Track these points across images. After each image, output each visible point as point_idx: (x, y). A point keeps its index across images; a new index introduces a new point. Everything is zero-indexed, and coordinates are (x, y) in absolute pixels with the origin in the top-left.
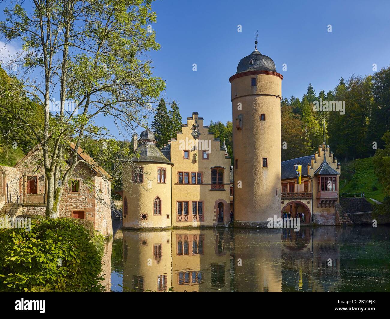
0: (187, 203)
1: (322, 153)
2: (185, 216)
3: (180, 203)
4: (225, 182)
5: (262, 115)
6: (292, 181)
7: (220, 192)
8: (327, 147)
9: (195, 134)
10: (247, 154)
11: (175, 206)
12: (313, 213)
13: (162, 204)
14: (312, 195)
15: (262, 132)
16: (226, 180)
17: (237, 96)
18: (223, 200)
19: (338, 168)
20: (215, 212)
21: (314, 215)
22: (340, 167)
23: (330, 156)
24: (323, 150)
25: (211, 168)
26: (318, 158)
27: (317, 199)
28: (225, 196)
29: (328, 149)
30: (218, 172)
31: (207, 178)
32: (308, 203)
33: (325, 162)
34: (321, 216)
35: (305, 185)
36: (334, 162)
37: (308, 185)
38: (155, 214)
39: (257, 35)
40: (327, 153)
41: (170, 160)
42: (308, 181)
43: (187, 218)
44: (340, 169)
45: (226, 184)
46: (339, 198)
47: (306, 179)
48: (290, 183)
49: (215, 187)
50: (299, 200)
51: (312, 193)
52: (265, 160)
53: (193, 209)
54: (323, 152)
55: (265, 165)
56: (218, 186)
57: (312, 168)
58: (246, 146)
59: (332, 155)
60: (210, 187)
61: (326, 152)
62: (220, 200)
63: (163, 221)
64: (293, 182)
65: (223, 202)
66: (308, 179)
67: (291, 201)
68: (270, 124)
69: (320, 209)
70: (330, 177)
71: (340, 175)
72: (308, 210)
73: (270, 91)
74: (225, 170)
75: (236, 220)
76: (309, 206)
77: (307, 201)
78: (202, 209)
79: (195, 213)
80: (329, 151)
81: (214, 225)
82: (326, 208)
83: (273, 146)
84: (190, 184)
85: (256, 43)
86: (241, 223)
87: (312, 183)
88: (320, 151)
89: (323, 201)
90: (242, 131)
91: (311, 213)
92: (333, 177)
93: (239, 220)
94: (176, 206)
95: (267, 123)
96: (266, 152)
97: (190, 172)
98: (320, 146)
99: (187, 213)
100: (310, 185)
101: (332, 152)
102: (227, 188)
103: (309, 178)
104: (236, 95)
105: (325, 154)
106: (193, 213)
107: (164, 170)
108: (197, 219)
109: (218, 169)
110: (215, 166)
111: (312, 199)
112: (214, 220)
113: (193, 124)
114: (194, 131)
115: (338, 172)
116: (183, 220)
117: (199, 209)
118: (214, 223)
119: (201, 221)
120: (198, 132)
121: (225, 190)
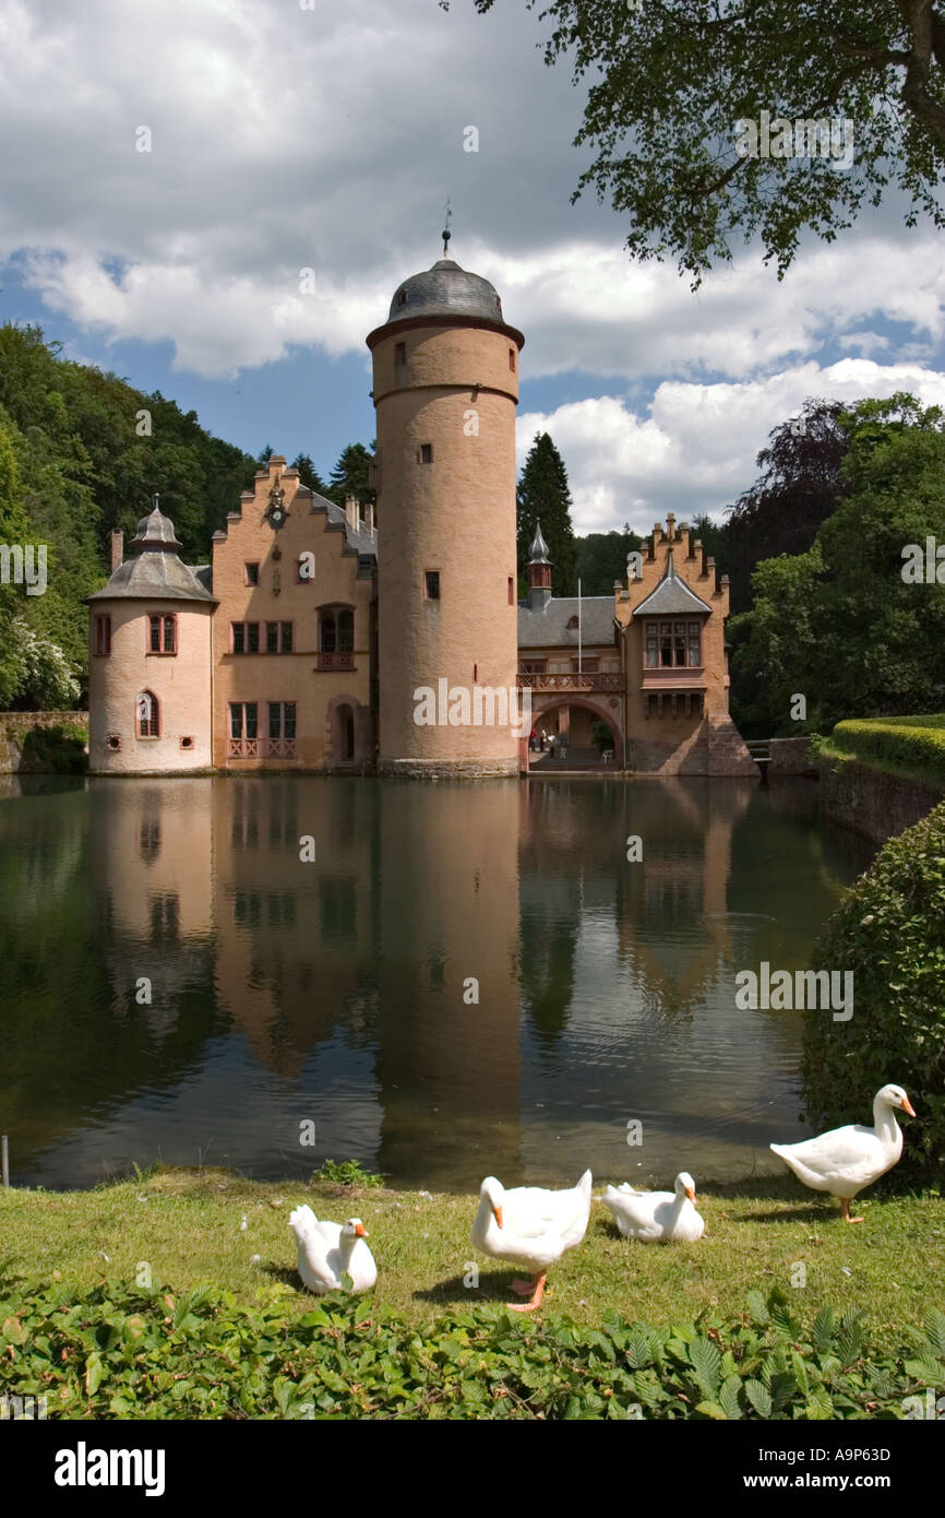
0: (252, 707)
2: (250, 741)
3: (235, 707)
4: (356, 648)
5: (423, 446)
7: (342, 676)
9: (275, 517)
11: (224, 716)
12: (630, 736)
13: (163, 708)
14: (627, 681)
15: (422, 499)
16: (360, 640)
18: (348, 696)
19: (718, 594)
20: (328, 731)
21: (633, 742)
22: (726, 592)
23: (692, 556)
25: (318, 609)
28: (354, 687)
29: (685, 535)
30: (336, 619)
31: (308, 636)
32: (614, 705)
33: (669, 574)
34: (656, 745)
36: (705, 574)
38: (143, 737)
39: (450, 213)
41: (211, 591)
43: (256, 747)
45: (359, 653)
49: (330, 661)
50: (582, 697)
51: (626, 675)
52: (433, 580)
53: (270, 723)
54: (666, 545)
55: (434, 592)
56: (336, 659)
57: (626, 597)
59: (699, 554)
60: (313, 663)
61: (675, 545)
62: (340, 697)
63: (165, 756)
65: (349, 702)
67: (554, 699)
68: (449, 472)
69: (655, 723)
73: (446, 374)
74: (356, 613)
76: (616, 716)
77: (611, 698)
78: (294, 723)
79: (274, 732)
80: (686, 541)
81: (325, 769)
83: (459, 538)
84: (263, 655)
85: (446, 236)
88: (657, 542)
89: (652, 696)
91: (623, 736)
92: (690, 623)
95: (438, 468)
96: (435, 555)
97: (261, 623)
99: (252, 733)
101: (698, 543)
102: (362, 663)
105: (670, 550)
106: (271, 733)
107: (171, 620)
108: (279, 751)
109: (336, 612)
110: (328, 601)
111: (624, 693)
112: (326, 754)
113: (269, 489)
114: (272, 510)
115: (721, 608)
116: (245, 752)
117: (286, 723)
118: (325, 763)
119: (290, 756)
120: (281, 509)
121: (356, 670)
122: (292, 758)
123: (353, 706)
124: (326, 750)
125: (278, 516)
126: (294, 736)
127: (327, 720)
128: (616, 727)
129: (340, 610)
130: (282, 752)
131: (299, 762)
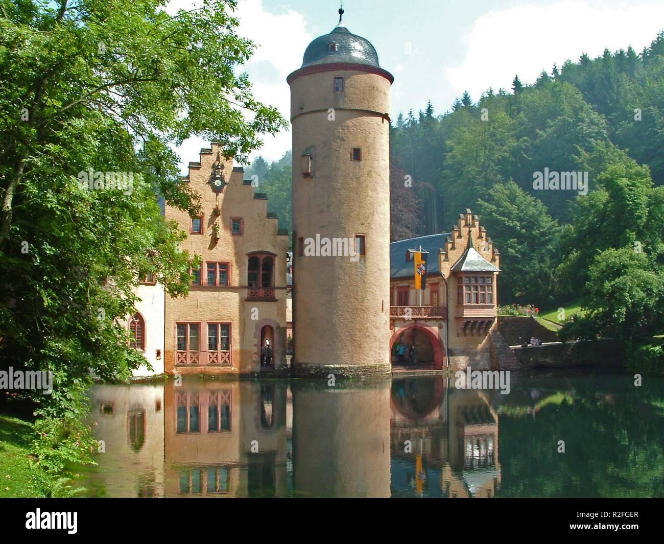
0: (196, 327)
1: (465, 231)
2: (193, 353)
3: (181, 327)
4: (276, 284)
5: (355, 150)
6: (405, 284)
7: (266, 304)
8: (473, 218)
9: (216, 183)
10: (323, 227)
11: (172, 333)
13: (147, 327)
14: (447, 312)
16: (280, 279)
17: (304, 111)
18: (270, 320)
19: (493, 260)
20: (255, 345)
21: (450, 350)
22: (497, 258)
24: (466, 225)
25: (248, 255)
26: (457, 241)
27: (457, 318)
28: (275, 313)
29: (477, 223)
30: (261, 262)
31: (240, 275)
32: (441, 328)
33: (470, 247)
34: (462, 353)
35: (432, 292)
36: (487, 248)
37: (437, 292)
40: (475, 231)
42: (437, 284)
43: (198, 358)
44: (498, 261)
45: (280, 288)
46: (496, 319)
47: (434, 280)
48: (399, 287)
49: (256, 293)
50: (423, 322)
51: (447, 308)
52: (361, 240)
53: (210, 339)
54: (467, 229)
56: (261, 292)
57: (447, 259)
58: (322, 211)
59: (484, 234)
60: (245, 294)
61: (472, 229)
62: (265, 320)
64: (407, 285)
65: (271, 324)
66: (438, 279)
68: (370, 169)
69: (462, 338)
70: (480, 277)
71: (497, 273)
72: (439, 342)
73: (371, 104)
74: (276, 258)
75: (300, 361)
76: (441, 335)
77: (438, 323)
78: (228, 339)
79: (213, 345)
80: (477, 227)
81: (253, 373)
82: (473, 338)
83: (375, 214)
84: (204, 289)
85: (341, 12)
86: (312, 367)
87: (447, 287)
88: (462, 226)
89: (468, 322)
90: (313, 179)
91: (445, 347)
92: (487, 278)
93: (306, 361)
94: (174, 333)
95: (364, 165)
96: (363, 224)
97: (204, 261)
98: (462, 216)
99: (196, 347)
100: (444, 290)
101: (483, 228)
102: (281, 296)
103: (440, 278)
104: (302, 109)
105: (470, 231)
106: (210, 347)
108: (217, 360)
109: (262, 258)
110: (256, 250)
111: (446, 319)
112: (254, 362)
113: (212, 163)
114: (213, 178)
115: (495, 268)
116: (189, 362)
117: (222, 338)
118: (252, 369)
119: (225, 364)
120: (222, 179)
121: (276, 301)
122: (228, 365)
123: (274, 327)
124: (254, 359)
125: (218, 183)
126: (228, 349)
127: (255, 338)
128: (442, 342)
129: (264, 256)
130: (220, 361)
131: (233, 369)
